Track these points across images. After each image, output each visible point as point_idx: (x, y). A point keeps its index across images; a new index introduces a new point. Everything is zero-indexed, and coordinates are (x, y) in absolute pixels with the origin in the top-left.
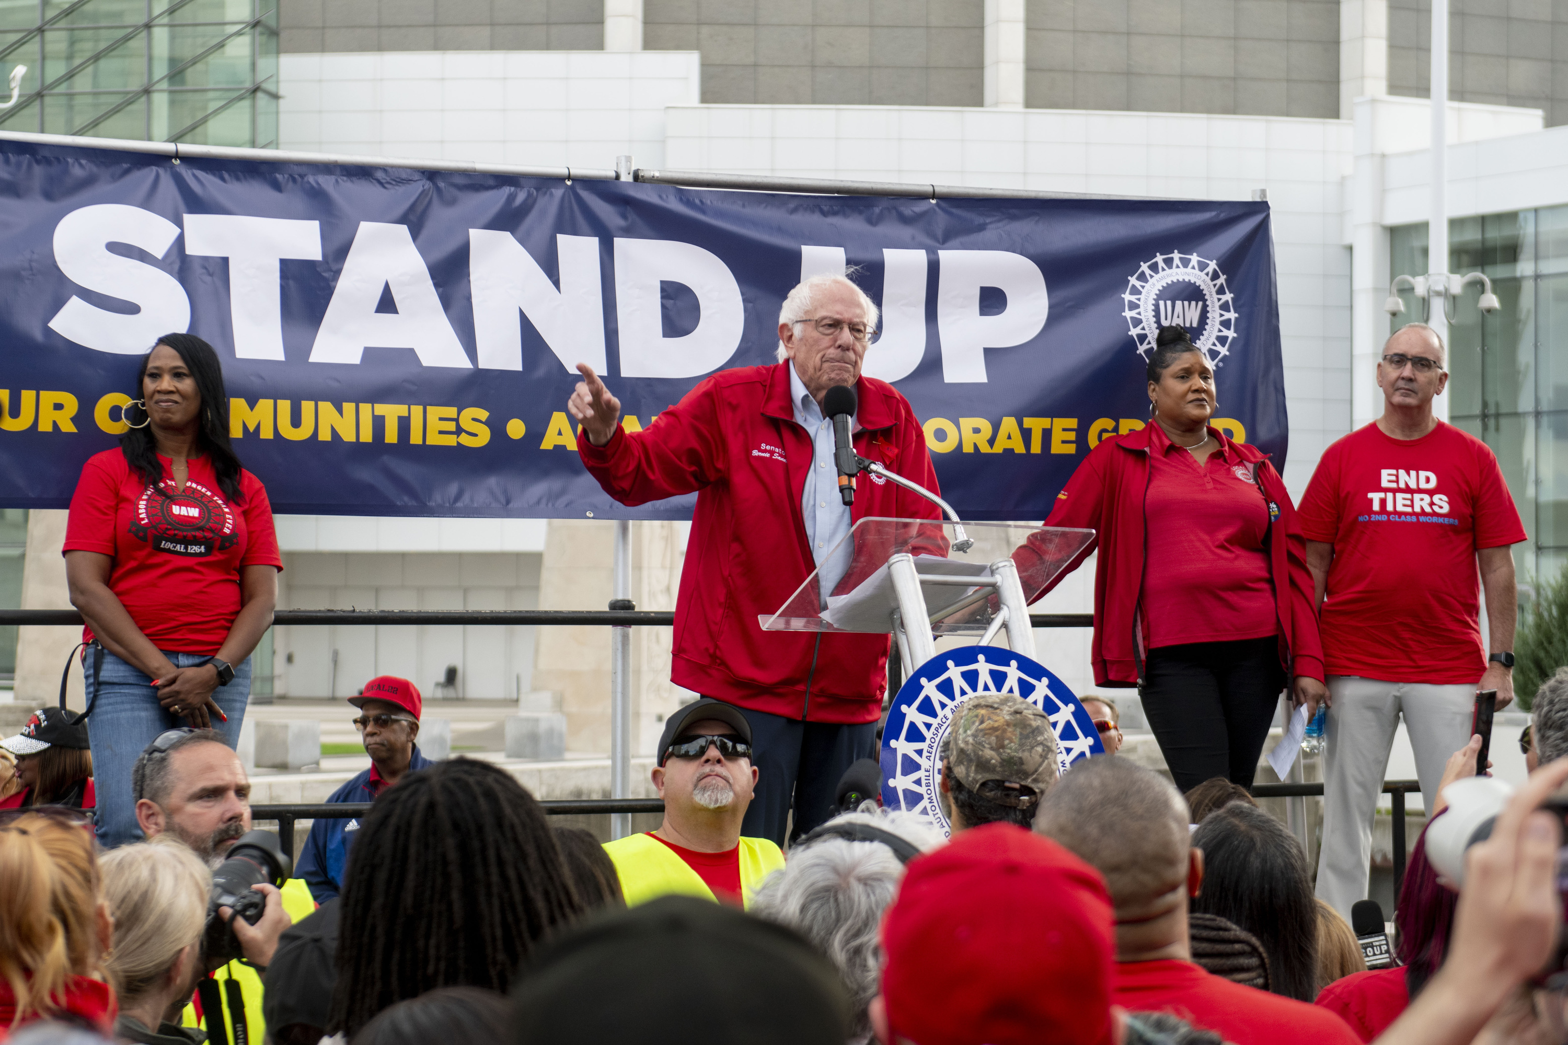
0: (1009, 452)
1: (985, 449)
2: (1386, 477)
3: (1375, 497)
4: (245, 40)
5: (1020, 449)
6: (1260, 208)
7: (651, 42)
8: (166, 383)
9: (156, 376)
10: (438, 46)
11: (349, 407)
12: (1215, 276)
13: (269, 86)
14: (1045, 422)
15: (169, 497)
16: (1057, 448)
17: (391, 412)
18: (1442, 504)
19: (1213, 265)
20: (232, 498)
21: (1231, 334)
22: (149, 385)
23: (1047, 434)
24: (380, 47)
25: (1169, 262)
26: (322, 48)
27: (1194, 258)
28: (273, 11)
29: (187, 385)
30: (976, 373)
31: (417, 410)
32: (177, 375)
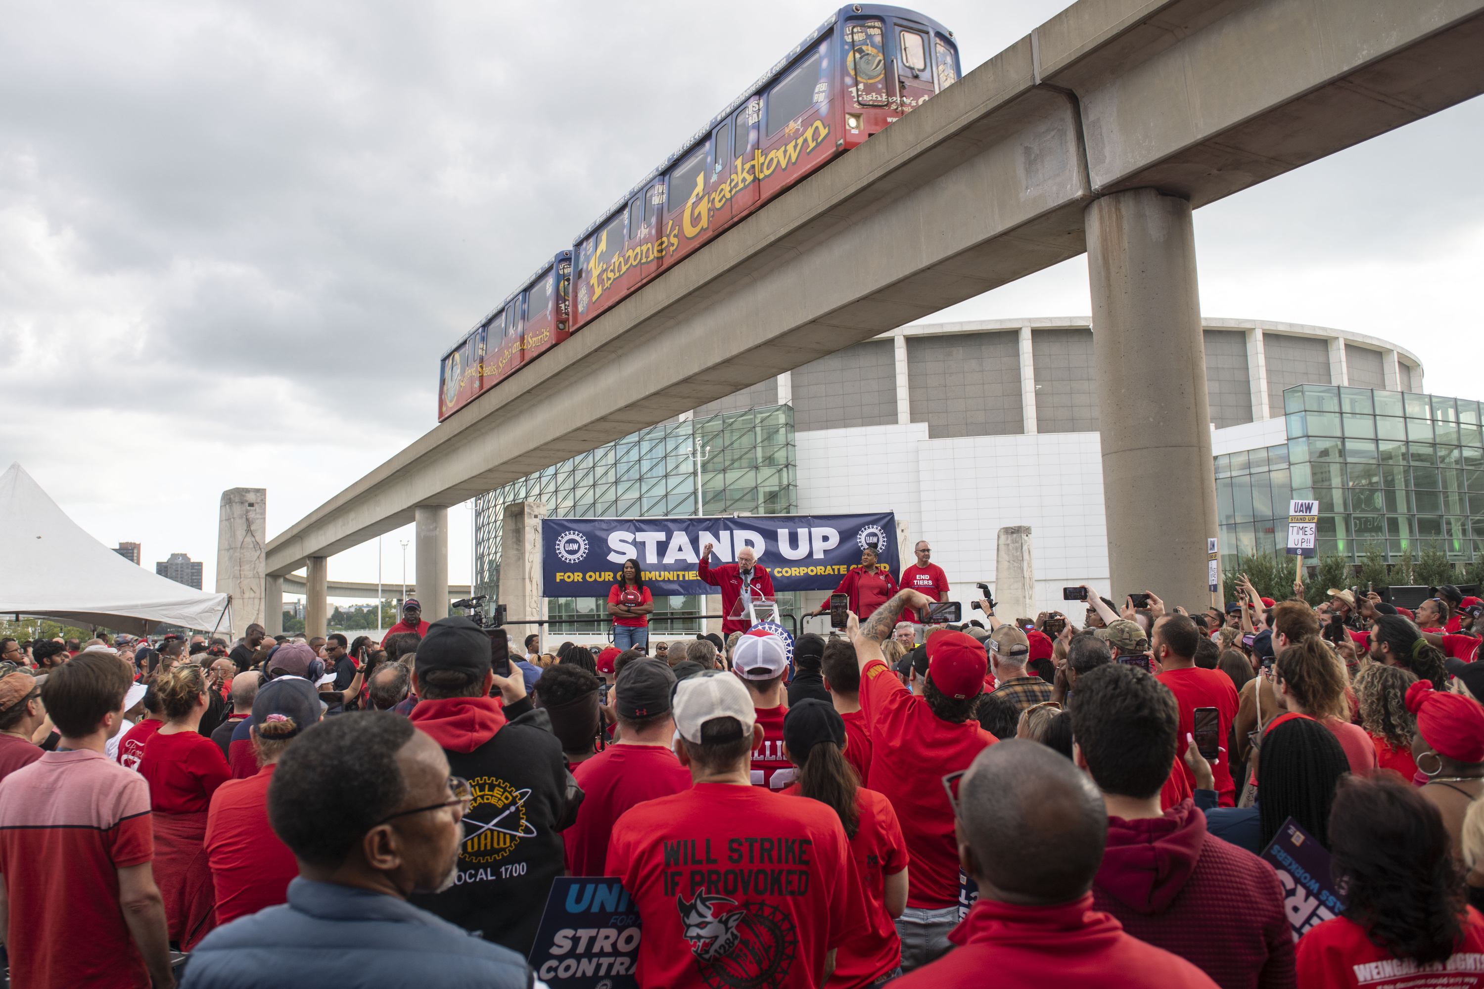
0: (829, 574)
1: (823, 573)
2: (918, 577)
3: (915, 581)
4: (784, 429)
5: (832, 573)
6: (892, 514)
7: (913, 420)
8: (629, 569)
9: (627, 568)
10: (845, 426)
11: (671, 573)
12: (880, 530)
13: (792, 443)
14: (838, 567)
15: (628, 594)
16: (842, 572)
17: (681, 573)
18: (930, 583)
19: (879, 528)
20: (641, 593)
21: (885, 544)
22: (625, 570)
23: (839, 570)
24: (827, 428)
25: (869, 528)
26: (809, 429)
27: (875, 526)
28: (792, 420)
29: (633, 570)
30: (821, 556)
31: (687, 573)
32: (631, 568)
